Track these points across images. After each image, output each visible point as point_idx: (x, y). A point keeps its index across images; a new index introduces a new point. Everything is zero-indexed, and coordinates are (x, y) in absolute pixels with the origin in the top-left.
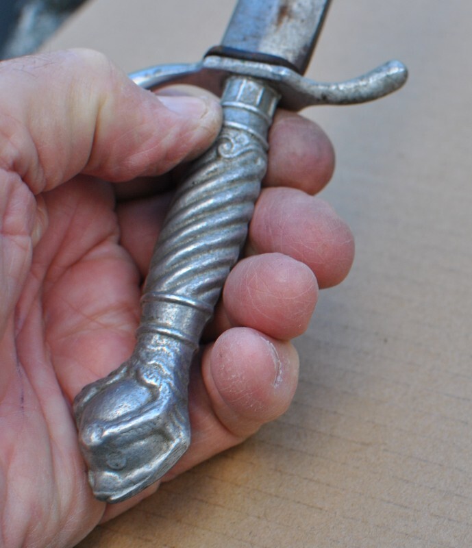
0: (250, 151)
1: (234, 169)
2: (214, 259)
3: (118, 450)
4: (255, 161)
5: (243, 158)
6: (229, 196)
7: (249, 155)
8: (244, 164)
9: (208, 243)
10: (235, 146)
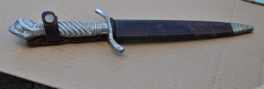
0: (91, 29)
1: (86, 27)
2: (64, 30)
3: (18, 24)
4: (90, 31)
5: (89, 28)
6: (79, 28)
7: (90, 29)
8: (87, 29)
9: (67, 27)
10: (91, 26)
